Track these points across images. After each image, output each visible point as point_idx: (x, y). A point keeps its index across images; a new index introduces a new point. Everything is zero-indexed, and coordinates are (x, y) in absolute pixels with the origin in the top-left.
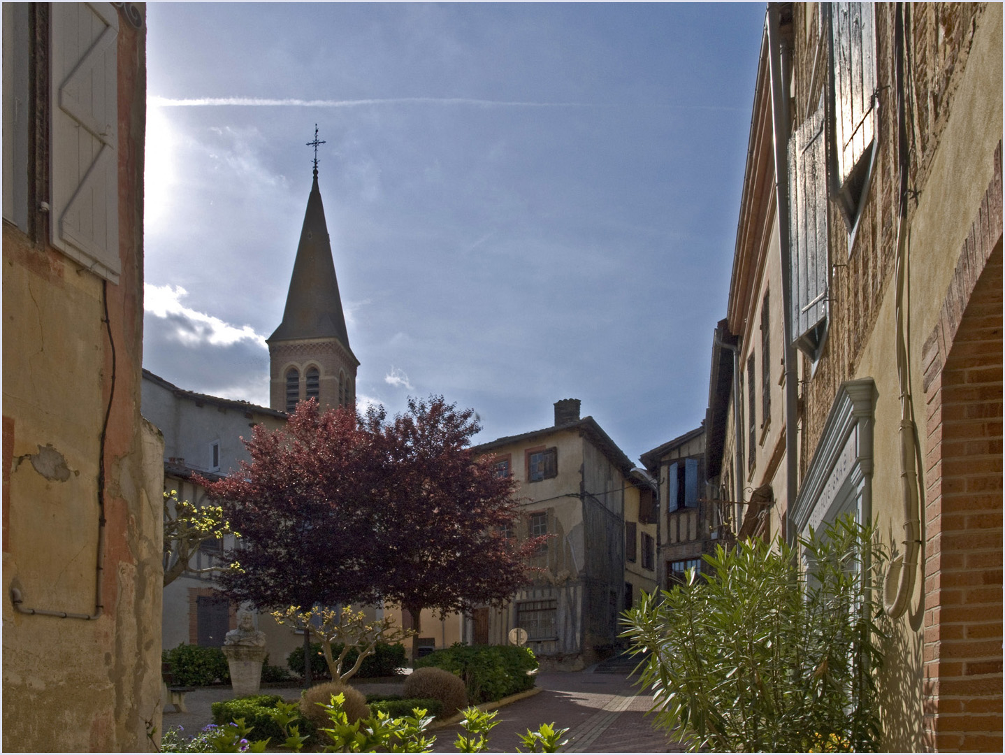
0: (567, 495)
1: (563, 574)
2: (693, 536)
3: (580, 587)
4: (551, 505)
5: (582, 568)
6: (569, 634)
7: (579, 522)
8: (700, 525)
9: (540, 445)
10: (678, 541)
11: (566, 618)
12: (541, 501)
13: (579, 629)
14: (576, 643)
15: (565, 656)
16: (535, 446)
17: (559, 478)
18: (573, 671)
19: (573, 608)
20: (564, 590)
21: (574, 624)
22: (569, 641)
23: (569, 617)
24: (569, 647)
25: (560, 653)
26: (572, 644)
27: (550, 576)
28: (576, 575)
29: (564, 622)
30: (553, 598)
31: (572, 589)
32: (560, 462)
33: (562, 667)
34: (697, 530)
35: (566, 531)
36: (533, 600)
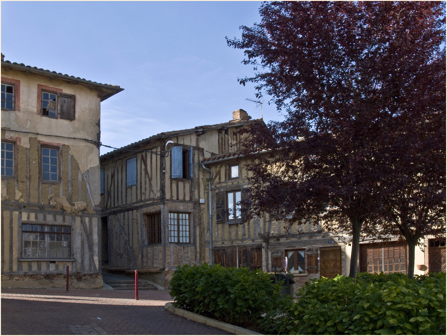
0: (85, 139)
1: (79, 205)
2: (187, 198)
3: (96, 219)
4: (67, 143)
5: (98, 203)
6: (87, 256)
7: (96, 165)
8: (191, 192)
9: (56, 87)
10: (178, 199)
11: (82, 242)
12: (56, 136)
13: (97, 253)
14: (95, 264)
15: (85, 275)
16: (51, 86)
17: (76, 123)
18: (92, 288)
19: (89, 235)
20: (78, 219)
21: (91, 249)
22: (87, 262)
23: (86, 242)
24: (87, 268)
25: (78, 273)
26: (90, 265)
27: (66, 205)
28: (92, 208)
29: (80, 246)
30: (67, 224)
31: (87, 220)
32: (77, 109)
33: (82, 285)
34: (190, 195)
35: (83, 169)
36: (43, 222)
